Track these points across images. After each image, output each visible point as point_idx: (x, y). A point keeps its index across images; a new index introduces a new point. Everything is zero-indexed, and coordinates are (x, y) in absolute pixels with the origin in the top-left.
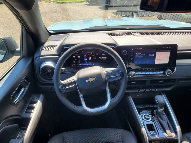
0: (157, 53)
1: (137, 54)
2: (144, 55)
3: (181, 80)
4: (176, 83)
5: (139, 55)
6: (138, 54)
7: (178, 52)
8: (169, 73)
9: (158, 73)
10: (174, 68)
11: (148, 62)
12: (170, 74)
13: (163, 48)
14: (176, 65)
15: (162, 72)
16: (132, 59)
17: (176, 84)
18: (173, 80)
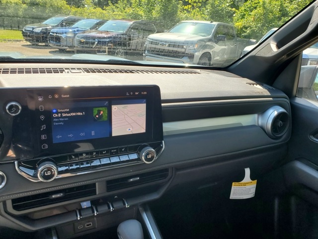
0: (115, 108)
1: (57, 113)
2: (79, 114)
3: (178, 169)
4: (168, 177)
5: (64, 115)
6: (61, 113)
7: (162, 105)
8: (150, 156)
9: (124, 158)
10: (162, 143)
11: (93, 133)
12: (153, 158)
13: (128, 94)
14: (165, 134)
15: (134, 156)
16: (44, 127)
17: (169, 180)
18: (162, 173)
